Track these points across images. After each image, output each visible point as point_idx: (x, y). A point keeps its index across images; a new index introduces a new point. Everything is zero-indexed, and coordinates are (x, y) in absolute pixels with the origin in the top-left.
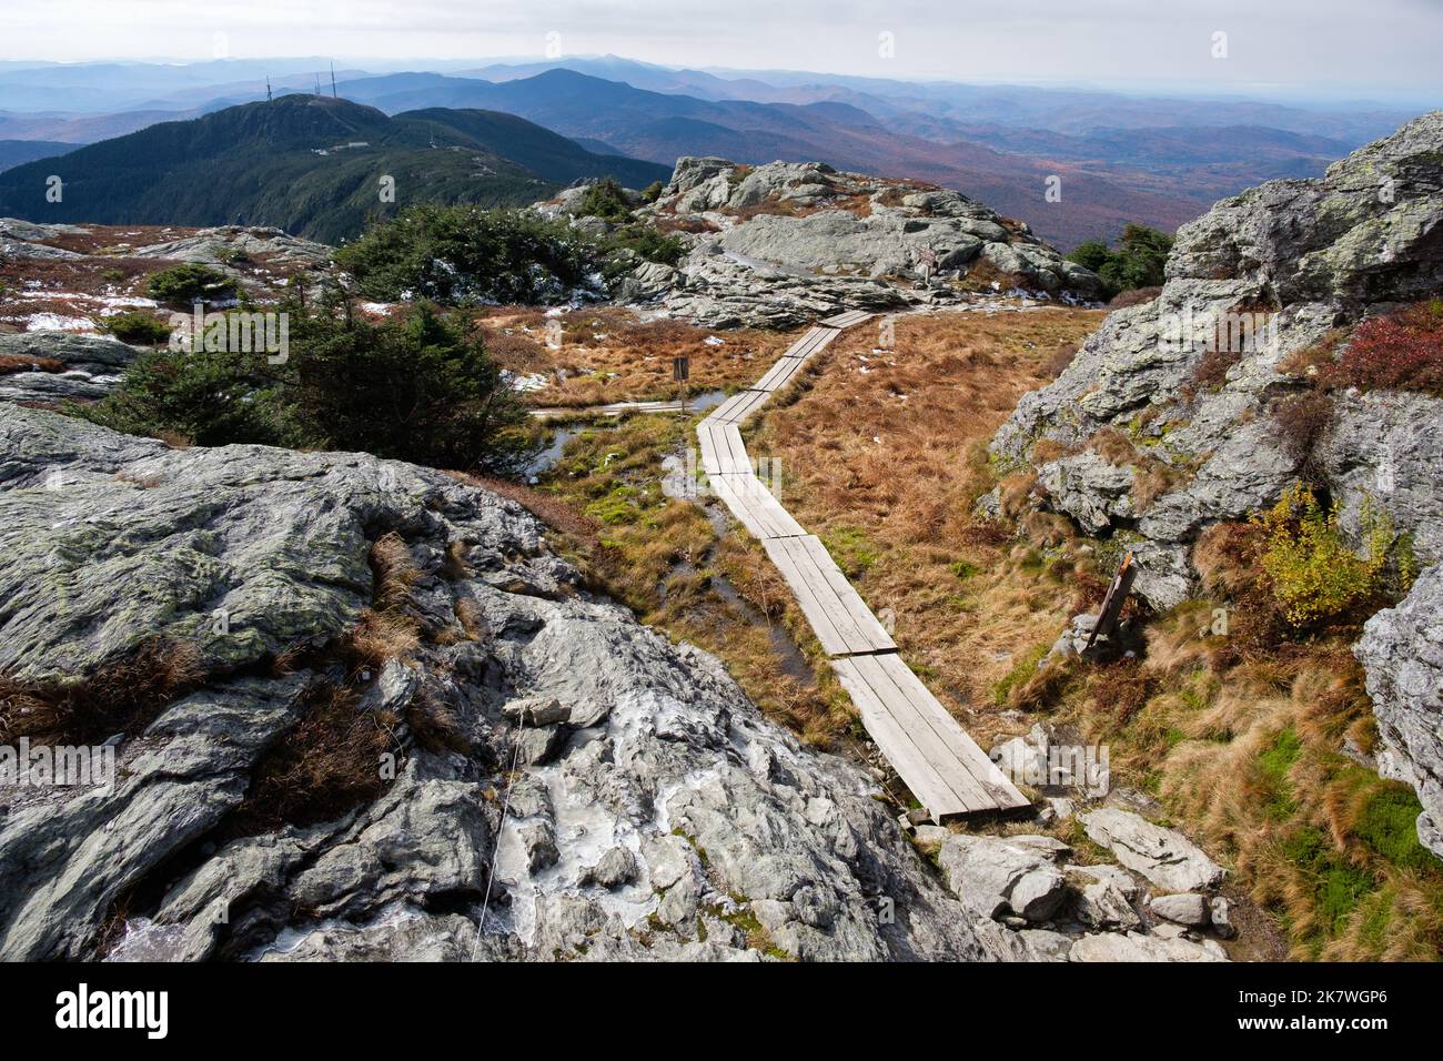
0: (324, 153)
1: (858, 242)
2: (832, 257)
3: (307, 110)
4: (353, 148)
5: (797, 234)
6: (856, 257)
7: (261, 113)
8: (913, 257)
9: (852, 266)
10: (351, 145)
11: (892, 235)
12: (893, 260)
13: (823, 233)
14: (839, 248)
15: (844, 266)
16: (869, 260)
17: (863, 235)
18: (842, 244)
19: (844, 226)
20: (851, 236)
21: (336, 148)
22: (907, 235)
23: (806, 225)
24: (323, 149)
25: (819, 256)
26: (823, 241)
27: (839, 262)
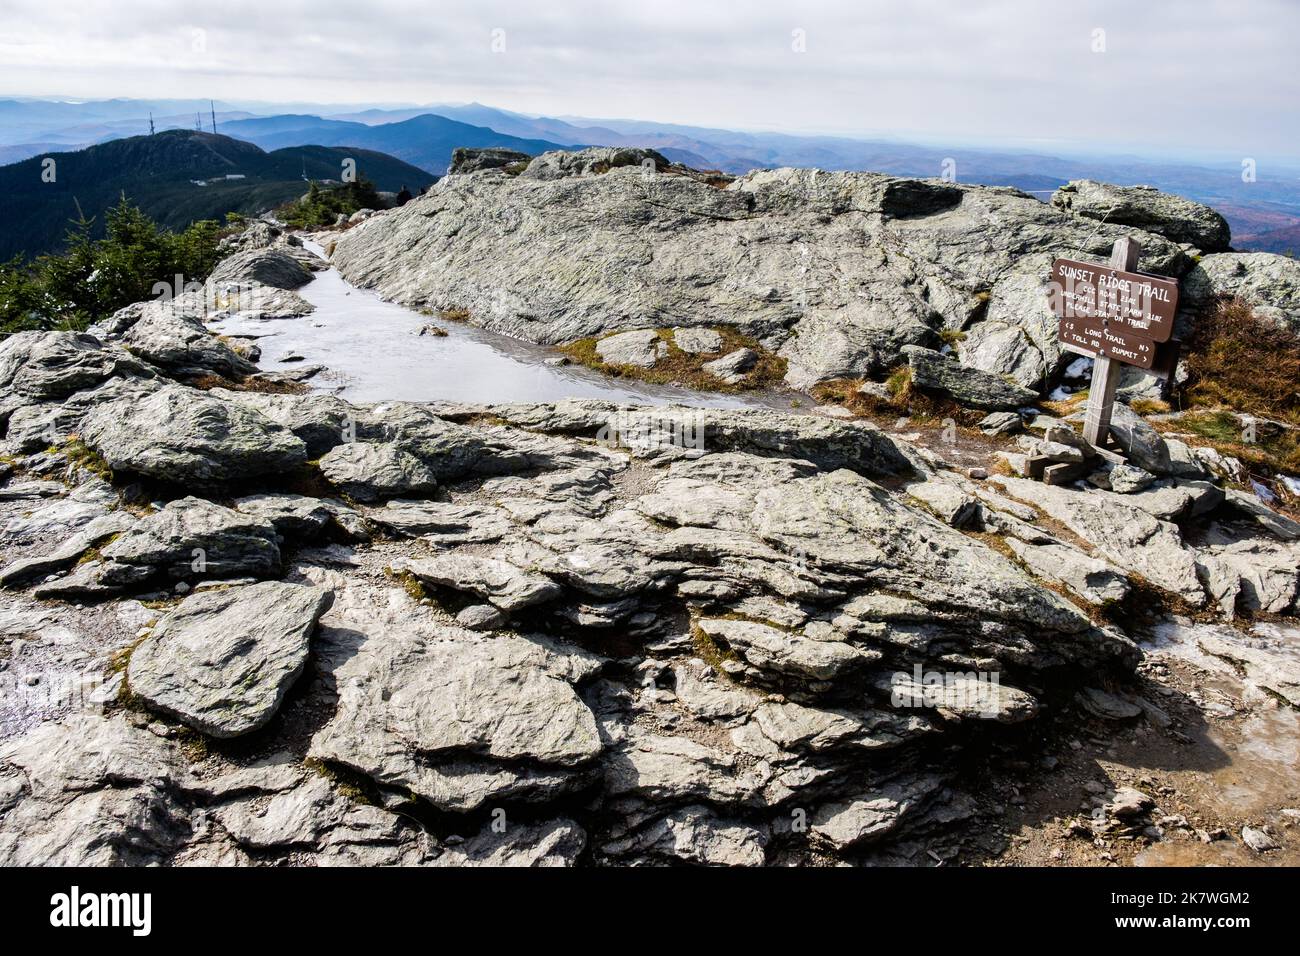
0: (203, 184)
1: (727, 249)
2: (635, 300)
3: (187, 146)
4: (231, 180)
5: (531, 222)
6: (722, 300)
7: (143, 146)
8: (940, 300)
9: (710, 338)
10: (228, 177)
11: (840, 226)
12: (870, 317)
13: (610, 220)
14: (662, 267)
15: (683, 339)
16: (773, 314)
17: (748, 228)
18: (672, 254)
19: (680, 199)
20: (702, 232)
21: (215, 180)
22: (894, 225)
23: (561, 199)
24: (201, 180)
25: (588, 296)
26: (610, 244)
27: (660, 321)
